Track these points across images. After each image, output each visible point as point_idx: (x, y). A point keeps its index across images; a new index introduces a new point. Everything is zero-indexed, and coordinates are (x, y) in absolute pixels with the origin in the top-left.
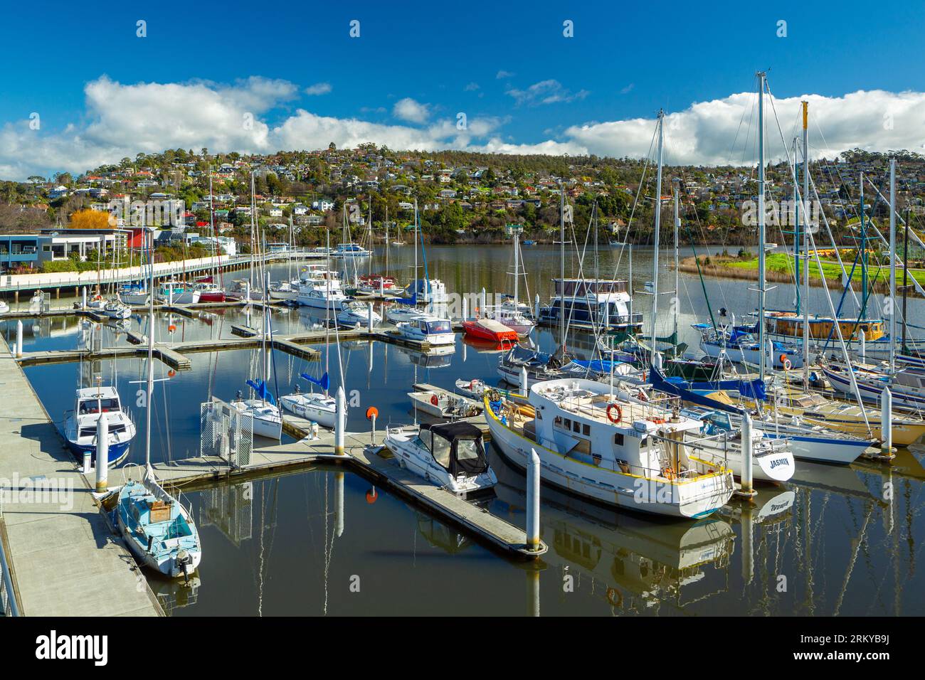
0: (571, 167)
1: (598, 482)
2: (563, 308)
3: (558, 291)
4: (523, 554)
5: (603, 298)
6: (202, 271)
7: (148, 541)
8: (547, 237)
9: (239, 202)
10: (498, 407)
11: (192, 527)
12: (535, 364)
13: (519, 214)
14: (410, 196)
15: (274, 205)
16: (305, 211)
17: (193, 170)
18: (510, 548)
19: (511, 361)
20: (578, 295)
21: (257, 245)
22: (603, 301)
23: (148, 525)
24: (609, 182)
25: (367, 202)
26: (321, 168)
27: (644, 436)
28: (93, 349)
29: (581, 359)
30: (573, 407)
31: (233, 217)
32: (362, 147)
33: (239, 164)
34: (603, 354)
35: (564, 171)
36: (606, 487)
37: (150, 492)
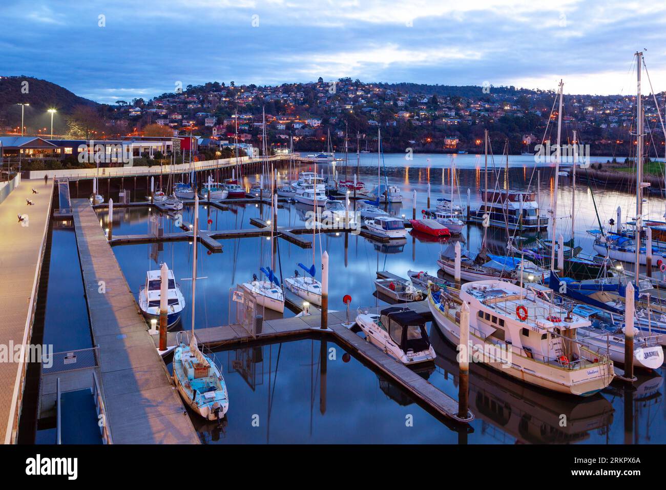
2: (486, 212)
3: (483, 199)
5: (517, 205)
12: (465, 260)
13: (455, 130)
15: (280, 121)
16: (301, 126)
17: (225, 97)
19: (447, 256)
20: (498, 202)
22: (518, 208)
24: (523, 106)
26: (312, 95)
28: (158, 235)
31: (251, 131)
32: (342, 80)
33: (256, 93)
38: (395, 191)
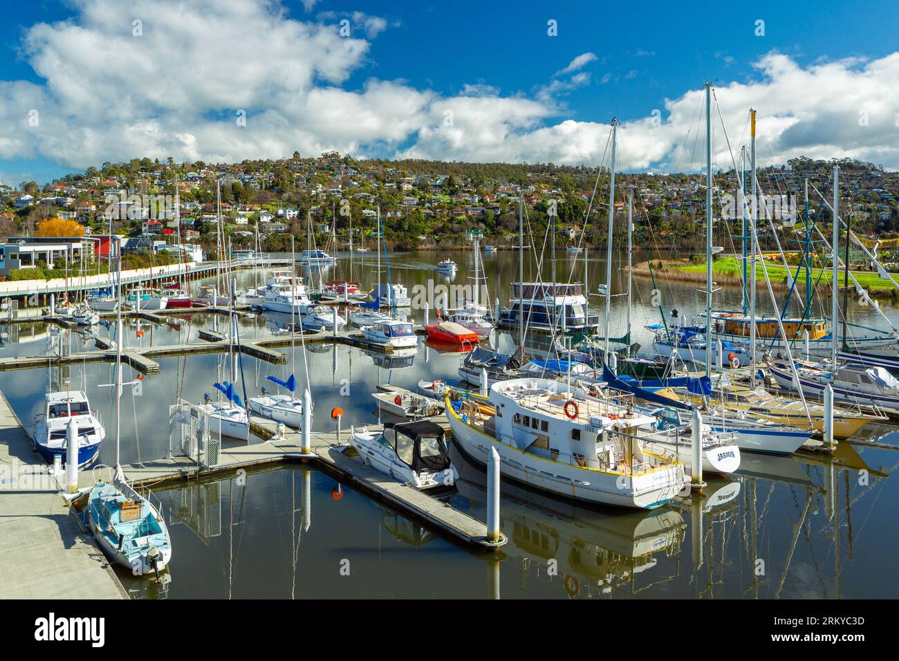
0: (529, 175)
1: (555, 476)
2: (522, 311)
3: (517, 295)
4: (483, 546)
5: (559, 301)
6: (169, 278)
7: (119, 540)
8: (506, 243)
9: (204, 211)
10: (459, 406)
11: (162, 525)
12: (495, 365)
13: (479, 221)
14: (374, 204)
15: (240, 213)
16: (270, 218)
17: (159, 179)
18: (471, 540)
19: (472, 362)
20: (536, 298)
21: (223, 252)
22: (560, 304)
23: (118, 524)
24: (565, 190)
25: (331, 209)
26: (285, 176)
27: (600, 431)
28: (61, 355)
29: (539, 360)
30: (532, 405)
31: (198, 225)
32: (326, 156)
33: (205, 173)
34: (560, 354)
35: (523, 179)
36: (564, 480)
37: (120, 492)
38: (401, 292)
